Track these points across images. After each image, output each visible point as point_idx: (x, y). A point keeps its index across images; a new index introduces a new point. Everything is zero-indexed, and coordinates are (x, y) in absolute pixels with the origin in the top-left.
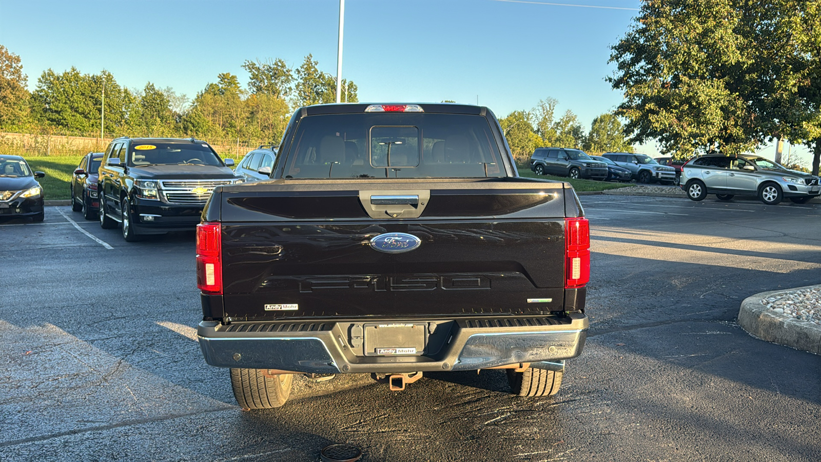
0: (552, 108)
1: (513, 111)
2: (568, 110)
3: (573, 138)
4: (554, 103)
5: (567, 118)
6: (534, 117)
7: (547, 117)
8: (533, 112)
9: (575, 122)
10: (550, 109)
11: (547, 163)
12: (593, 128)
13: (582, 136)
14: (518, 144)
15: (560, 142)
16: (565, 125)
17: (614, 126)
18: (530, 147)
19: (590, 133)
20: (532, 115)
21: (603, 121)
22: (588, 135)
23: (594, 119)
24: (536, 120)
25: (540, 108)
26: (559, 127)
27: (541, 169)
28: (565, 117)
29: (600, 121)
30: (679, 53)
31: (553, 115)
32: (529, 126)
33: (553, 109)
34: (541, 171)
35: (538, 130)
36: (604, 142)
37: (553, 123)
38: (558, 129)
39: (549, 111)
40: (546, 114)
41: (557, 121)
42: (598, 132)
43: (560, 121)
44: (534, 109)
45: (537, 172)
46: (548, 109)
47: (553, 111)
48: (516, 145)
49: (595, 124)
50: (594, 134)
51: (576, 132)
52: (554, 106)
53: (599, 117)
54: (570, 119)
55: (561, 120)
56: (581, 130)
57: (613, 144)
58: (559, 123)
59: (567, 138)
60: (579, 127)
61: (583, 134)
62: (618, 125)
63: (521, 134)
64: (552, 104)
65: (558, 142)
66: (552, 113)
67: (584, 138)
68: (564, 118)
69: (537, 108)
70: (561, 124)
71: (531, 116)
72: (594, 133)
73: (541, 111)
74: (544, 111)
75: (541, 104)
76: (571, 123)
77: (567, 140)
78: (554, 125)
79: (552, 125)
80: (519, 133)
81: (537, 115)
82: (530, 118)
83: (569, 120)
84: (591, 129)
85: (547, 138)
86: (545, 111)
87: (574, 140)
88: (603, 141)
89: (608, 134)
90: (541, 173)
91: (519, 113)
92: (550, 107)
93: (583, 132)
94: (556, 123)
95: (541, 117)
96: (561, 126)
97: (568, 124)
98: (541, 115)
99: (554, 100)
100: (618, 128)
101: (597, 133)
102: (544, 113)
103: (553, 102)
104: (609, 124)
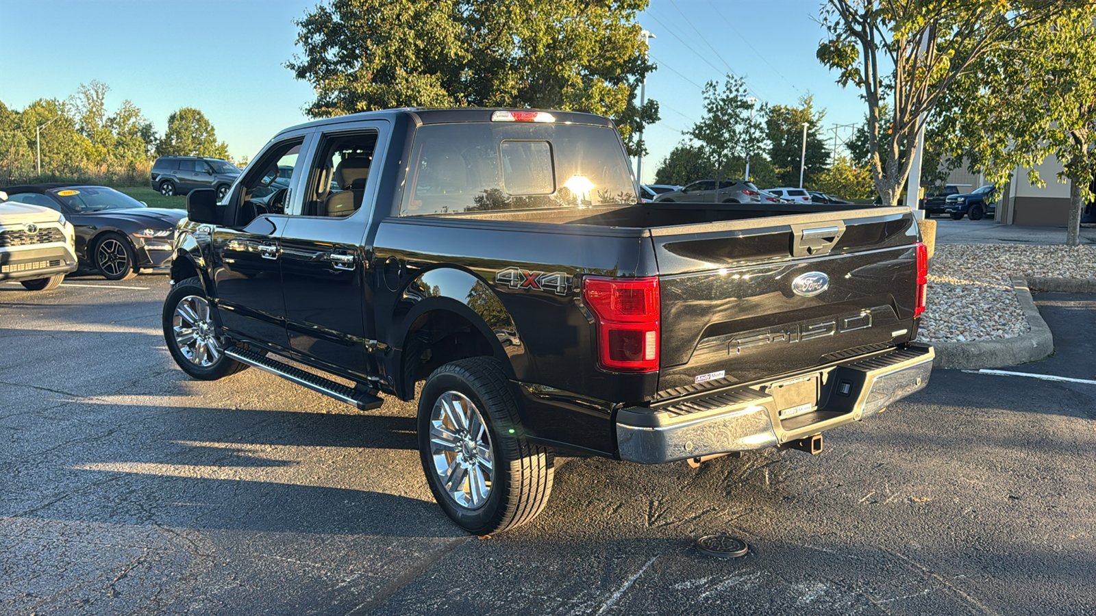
0: (101, 97)
1: (38, 99)
2: (126, 101)
3: (143, 141)
4: (103, 89)
5: (125, 112)
6: (73, 109)
7: (94, 110)
8: (71, 102)
9: (138, 118)
10: (98, 98)
11: (178, 179)
12: (170, 128)
13: (156, 139)
14: (57, 148)
15: (123, 147)
16: (123, 122)
17: (200, 126)
18: (78, 154)
19: (166, 135)
20: (70, 106)
21: (184, 118)
22: (164, 137)
23: (170, 115)
24: (78, 114)
25: (82, 96)
26: (114, 125)
27: (170, 188)
28: (123, 110)
29: (180, 118)
30: (394, 38)
31: (103, 107)
32: (70, 122)
33: (103, 98)
34: (171, 190)
35: (82, 129)
36: (189, 148)
37: (105, 118)
38: (113, 127)
39: (97, 101)
40: (92, 104)
41: (112, 116)
42: (178, 133)
43: (115, 116)
44: (72, 98)
45: (164, 192)
46: (95, 98)
47: (103, 101)
48: (55, 151)
49: (173, 122)
50: (172, 137)
51: (146, 133)
52: (104, 94)
53: (178, 113)
54: (130, 113)
55: (117, 114)
56: (153, 130)
57: (202, 150)
58: (115, 119)
59: (134, 142)
60: (150, 126)
61: (157, 136)
62: (205, 124)
63: (61, 134)
64: (100, 91)
65: (120, 148)
66: (102, 104)
67: (158, 142)
68: (121, 112)
69: (76, 96)
70: (118, 120)
71: (67, 107)
72: (173, 134)
73: (85, 100)
74: (88, 100)
75: (83, 91)
76: (133, 120)
77: (135, 145)
78: (106, 122)
79: (104, 122)
80: (59, 133)
81: (78, 106)
82: (66, 110)
83: (130, 116)
84: (167, 129)
85: (99, 140)
86: (91, 101)
87: (143, 145)
88: (188, 146)
89: (193, 137)
90: (171, 193)
91: (48, 103)
92: (97, 95)
93: (156, 133)
94: (109, 119)
95: (85, 110)
96: (118, 124)
97: (128, 120)
98: (84, 106)
99: (102, 85)
100: (207, 129)
101: (177, 135)
102: (89, 104)
103: (101, 87)
104: (192, 123)
